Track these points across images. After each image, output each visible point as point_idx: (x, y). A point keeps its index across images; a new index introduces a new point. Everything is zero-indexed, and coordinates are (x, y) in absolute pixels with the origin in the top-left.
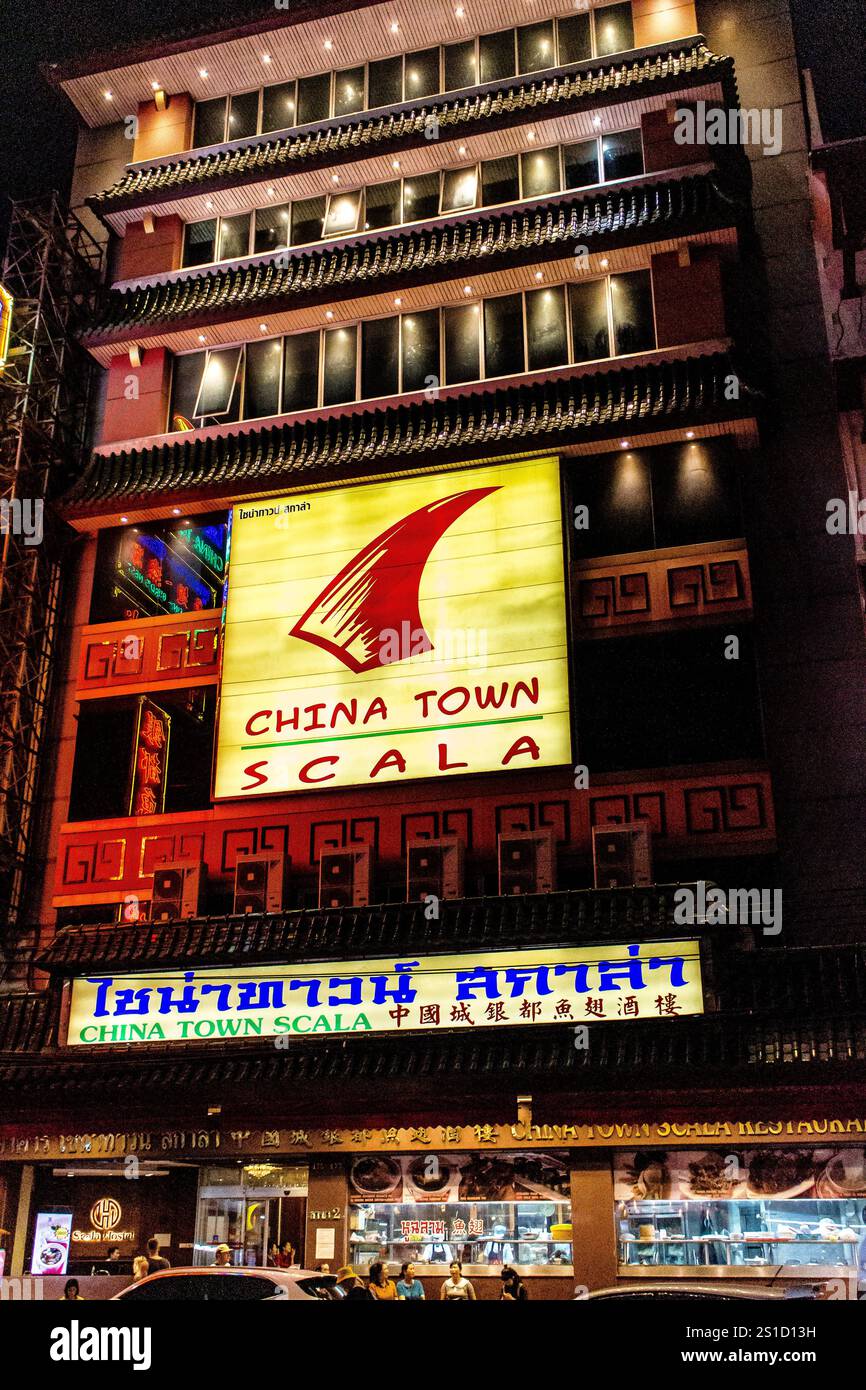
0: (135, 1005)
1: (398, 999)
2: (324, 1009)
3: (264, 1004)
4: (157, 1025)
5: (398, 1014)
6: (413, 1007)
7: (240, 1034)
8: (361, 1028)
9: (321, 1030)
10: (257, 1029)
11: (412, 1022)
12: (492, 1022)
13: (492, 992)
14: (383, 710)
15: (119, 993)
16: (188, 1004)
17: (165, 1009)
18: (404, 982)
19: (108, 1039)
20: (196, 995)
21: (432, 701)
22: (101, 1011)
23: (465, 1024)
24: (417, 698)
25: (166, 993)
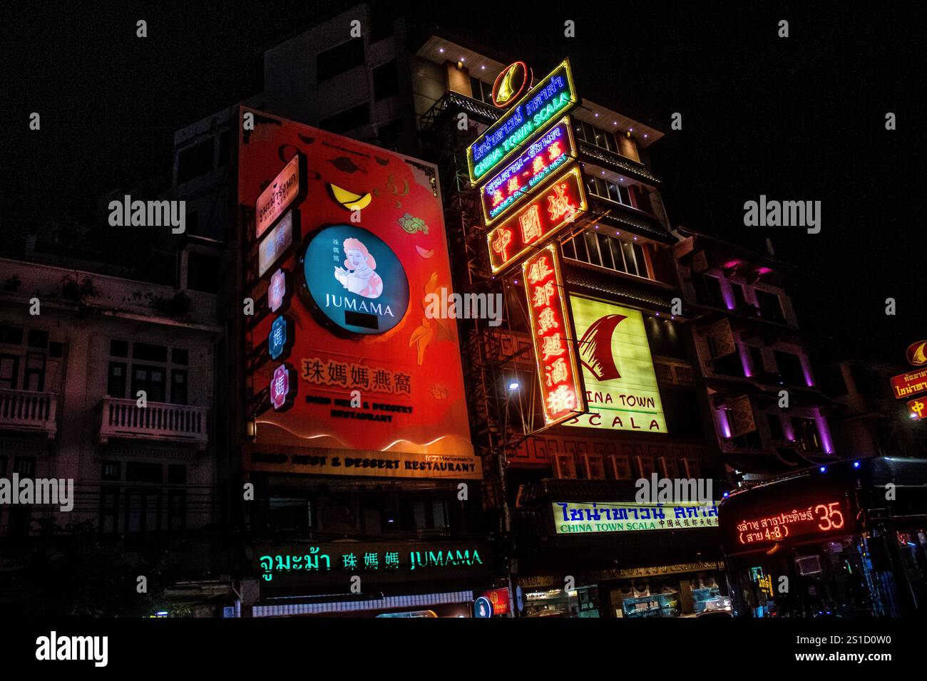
0: (578, 516)
1: (660, 518)
2: (640, 521)
3: (621, 518)
4: (588, 525)
5: (662, 523)
6: (665, 520)
7: (617, 530)
8: (652, 528)
9: (641, 529)
10: (622, 528)
11: (666, 526)
12: (686, 527)
13: (684, 516)
14: (610, 399)
15: (571, 511)
16: (597, 517)
17: (589, 519)
18: (661, 510)
19: (572, 531)
20: (599, 513)
21: (625, 399)
22: (566, 519)
23: (679, 527)
24: (620, 396)
25: (588, 511)
